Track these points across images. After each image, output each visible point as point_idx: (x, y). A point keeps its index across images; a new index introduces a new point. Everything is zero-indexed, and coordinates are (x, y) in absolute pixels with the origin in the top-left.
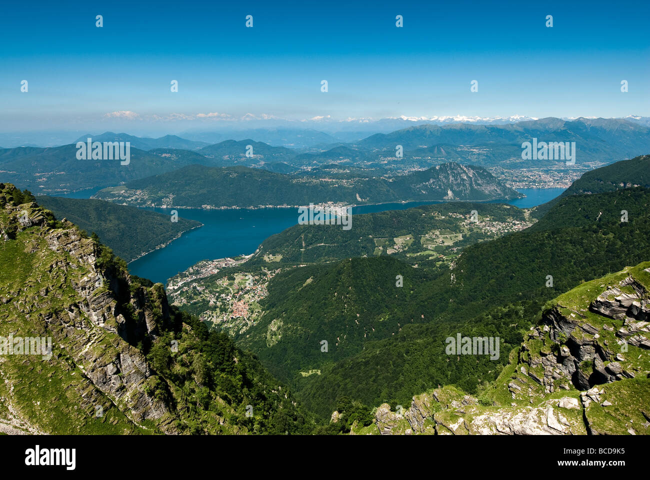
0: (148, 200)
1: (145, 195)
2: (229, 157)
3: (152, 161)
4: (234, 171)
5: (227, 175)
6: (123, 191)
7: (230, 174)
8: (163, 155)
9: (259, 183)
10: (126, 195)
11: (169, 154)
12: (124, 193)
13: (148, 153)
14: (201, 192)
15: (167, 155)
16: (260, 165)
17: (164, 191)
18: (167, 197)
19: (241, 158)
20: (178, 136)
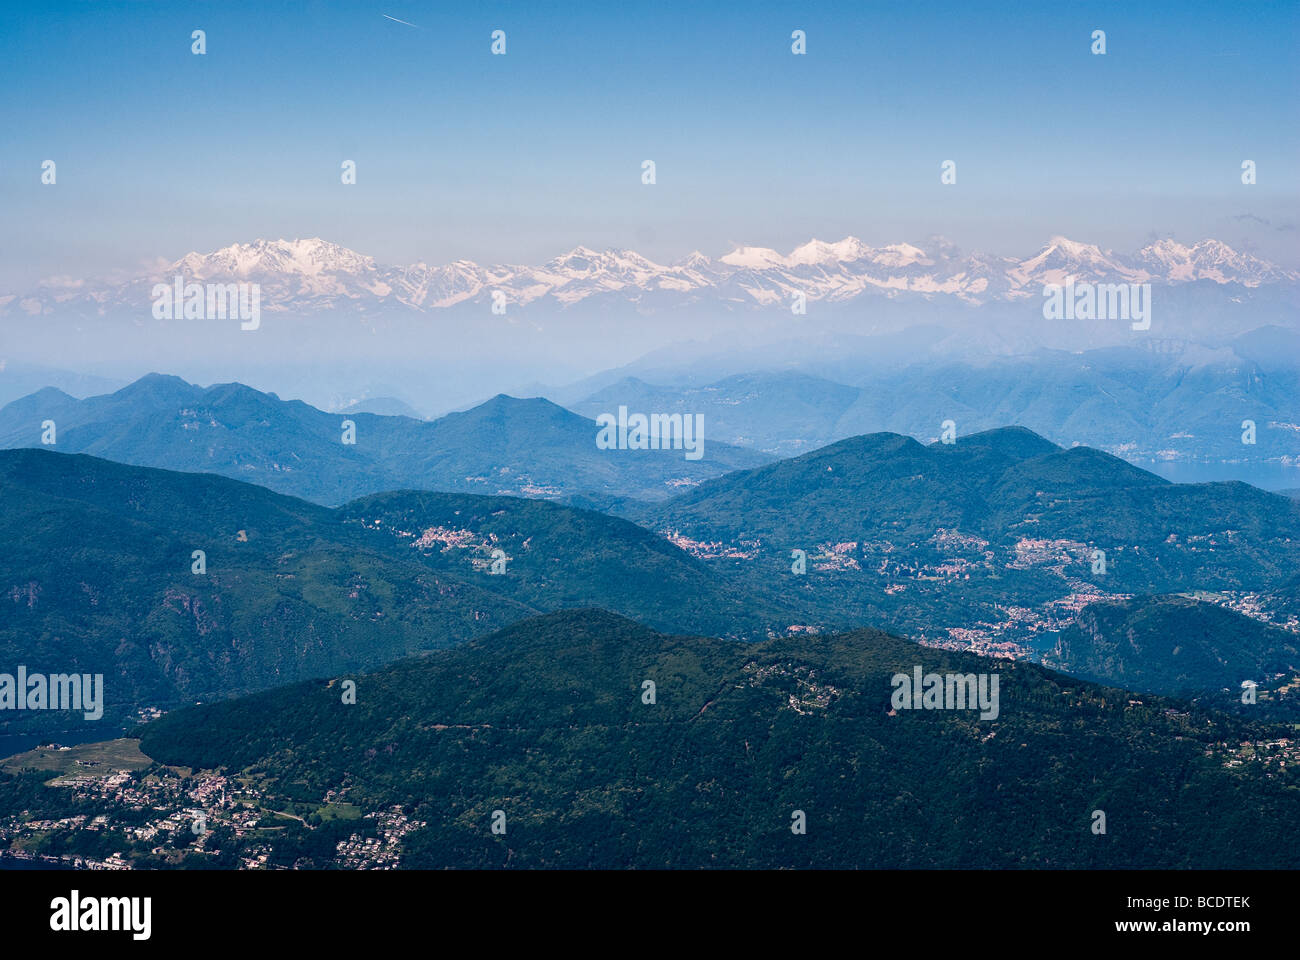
0: (252, 843)
1: (240, 808)
2: (858, 554)
3: (343, 578)
4: (821, 669)
5: (766, 698)
6: (123, 776)
7: (790, 686)
8: (429, 537)
9: (983, 763)
10: (134, 800)
11: (466, 534)
12: (124, 786)
13: (332, 522)
14: (586, 803)
15: (452, 539)
16: (1061, 614)
17: (357, 791)
18: (369, 829)
19: (939, 559)
20: (562, 401)
